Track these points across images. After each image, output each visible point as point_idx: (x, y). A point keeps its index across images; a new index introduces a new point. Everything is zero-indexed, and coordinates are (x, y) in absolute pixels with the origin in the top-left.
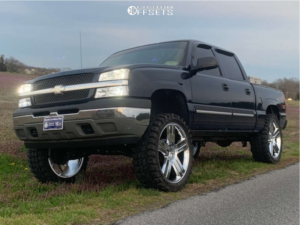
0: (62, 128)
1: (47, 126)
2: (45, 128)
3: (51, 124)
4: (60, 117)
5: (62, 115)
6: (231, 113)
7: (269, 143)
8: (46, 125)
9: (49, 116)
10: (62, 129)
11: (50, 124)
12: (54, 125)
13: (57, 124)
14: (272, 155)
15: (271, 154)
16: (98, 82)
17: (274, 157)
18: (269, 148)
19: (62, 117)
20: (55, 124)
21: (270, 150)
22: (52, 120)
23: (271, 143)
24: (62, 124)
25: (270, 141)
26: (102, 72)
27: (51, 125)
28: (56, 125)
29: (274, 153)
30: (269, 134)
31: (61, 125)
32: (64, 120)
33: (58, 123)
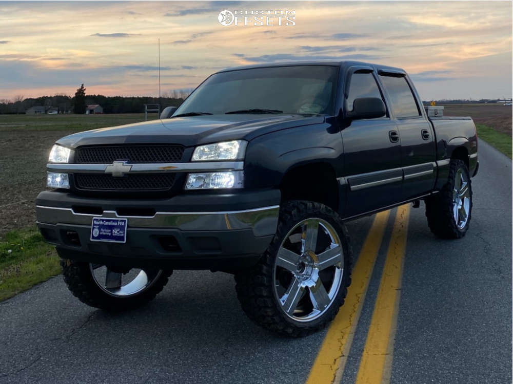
0: (124, 240)
1: (98, 233)
2: (93, 238)
3: (105, 232)
4: (122, 221)
5: (125, 218)
6: (401, 177)
7: (454, 204)
8: (96, 232)
9: (101, 216)
10: (125, 242)
11: (102, 230)
12: (110, 234)
13: (116, 232)
14: (457, 223)
15: (455, 222)
16: (190, 161)
17: (459, 226)
18: (453, 212)
19: (125, 221)
20: (112, 232)
21: (455, 216)
22: (107, 223)
23: (456, 204)
24: (124, 233)
25: (455, 202)
26: (198, 144)
27: (104, 234)
28: (113, 235)
29: (459, 220)
30: (455, 191)
31: (123, 235)
32: (128, 227)
33: (118, 232)
